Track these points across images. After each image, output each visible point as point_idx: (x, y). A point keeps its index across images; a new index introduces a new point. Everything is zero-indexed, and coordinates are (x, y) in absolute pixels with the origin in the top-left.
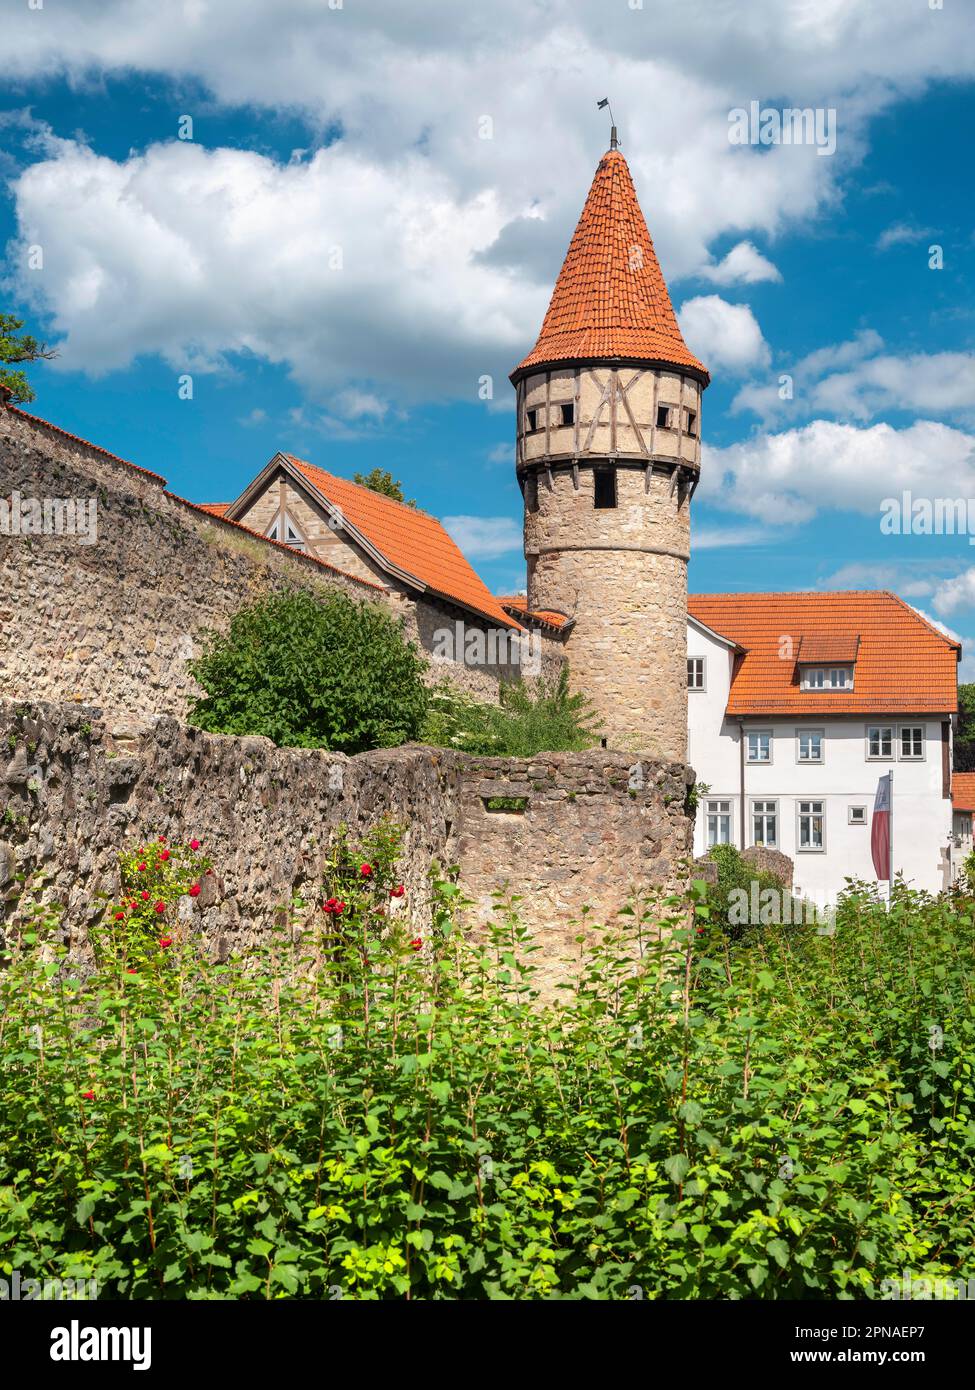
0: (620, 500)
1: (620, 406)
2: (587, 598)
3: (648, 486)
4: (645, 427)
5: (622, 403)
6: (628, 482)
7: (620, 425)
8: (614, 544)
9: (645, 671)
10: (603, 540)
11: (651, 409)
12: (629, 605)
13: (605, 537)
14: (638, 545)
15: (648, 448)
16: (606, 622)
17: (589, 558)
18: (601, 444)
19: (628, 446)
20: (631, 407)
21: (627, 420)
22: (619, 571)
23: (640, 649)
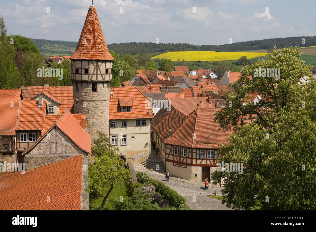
0: (98, 90)
1: (98, 70)
2: (91, 111)
3: (103, 87)
4: (103, 74)
5: (99, 69)
6: (100, 86)
7: (99, 74)
8: (97, 100)
9: (103, 126)
10: (94, 99)
11: (105, 70)
12: (100, 113)
13: (95, 98)
14: (102, 100)
15: (104, 79)
16: (95, 116)
17: (91, 103)
18: (94, 79)
19: (100, 79)
20: (101, 70)
21: (100, 73)
22: (98, 105)
23: (102, 122)
